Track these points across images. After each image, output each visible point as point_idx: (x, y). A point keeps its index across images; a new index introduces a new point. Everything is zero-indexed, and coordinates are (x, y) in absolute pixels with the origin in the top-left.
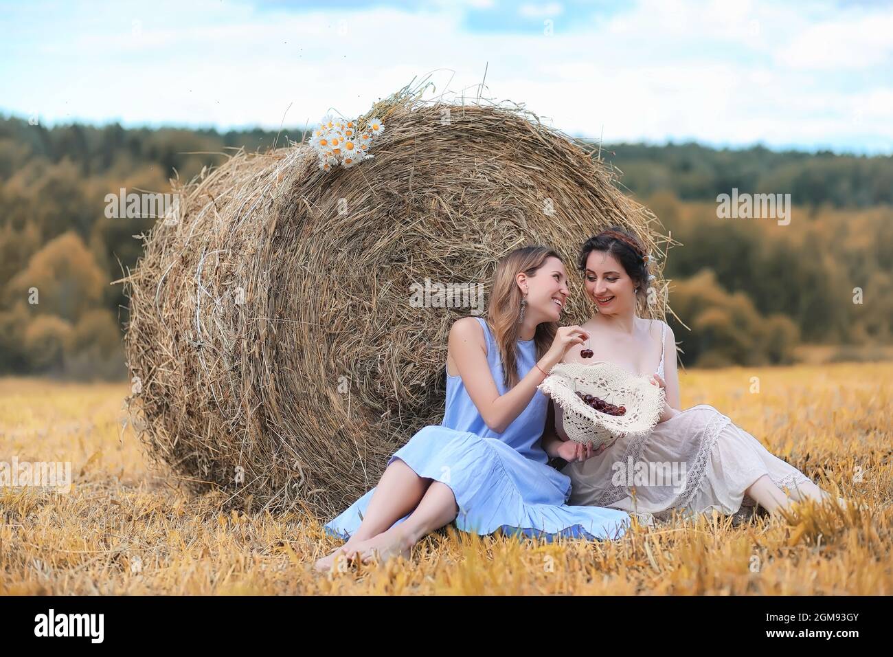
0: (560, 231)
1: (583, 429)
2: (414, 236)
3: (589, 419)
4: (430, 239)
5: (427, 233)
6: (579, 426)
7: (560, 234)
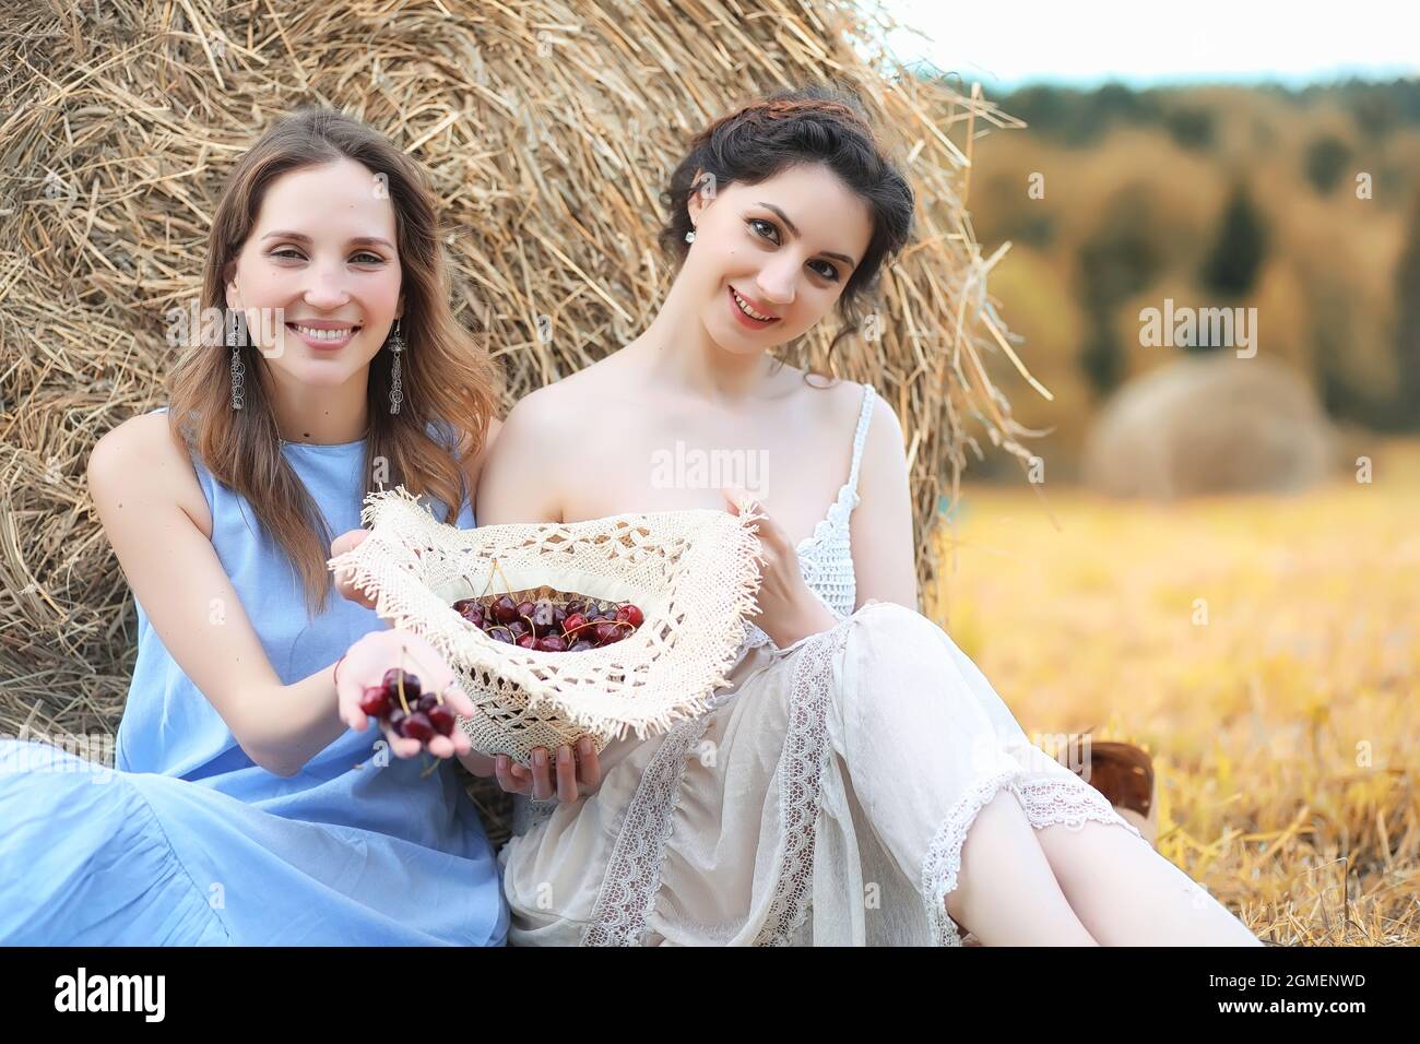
0: (605, 93)
1: (507, 717)
2: (99, 116)
3: (516, 687)
4: (147, 126)
5: (143, 107)
6: (491, 711)
7: (605, 103)
